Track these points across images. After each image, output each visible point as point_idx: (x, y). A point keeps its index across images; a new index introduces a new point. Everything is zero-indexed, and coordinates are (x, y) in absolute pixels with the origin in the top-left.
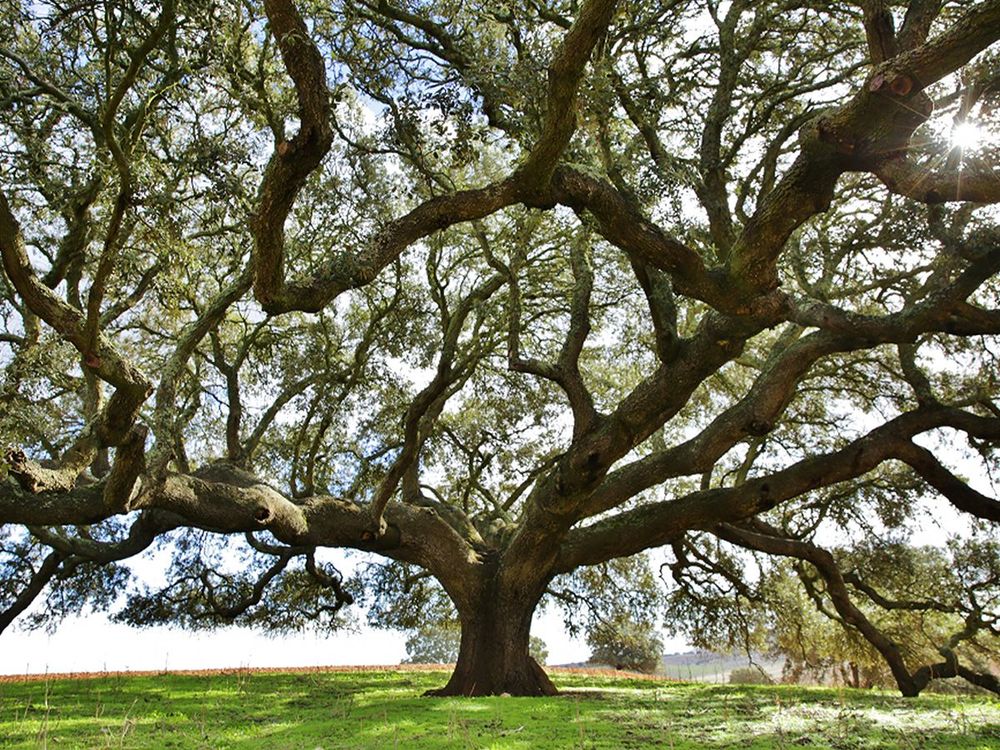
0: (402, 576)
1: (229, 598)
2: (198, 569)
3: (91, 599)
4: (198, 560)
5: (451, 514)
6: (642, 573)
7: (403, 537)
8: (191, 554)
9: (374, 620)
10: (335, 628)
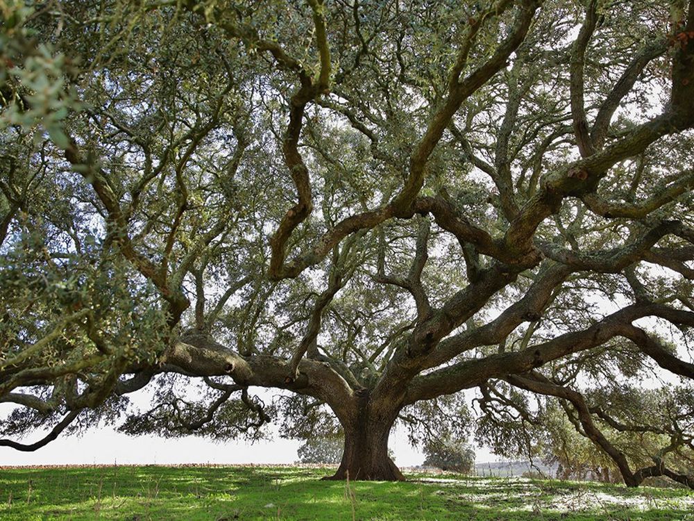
0: (301, 404)
1: (190, 417)
2: (171, 399)
3: (104, 417)
4: (170, 393)
5: (338, 366)
6: (460, 404)
7: (310, 381)
8: (166, 388)
9: (283, 434)
10: (257, 438)
